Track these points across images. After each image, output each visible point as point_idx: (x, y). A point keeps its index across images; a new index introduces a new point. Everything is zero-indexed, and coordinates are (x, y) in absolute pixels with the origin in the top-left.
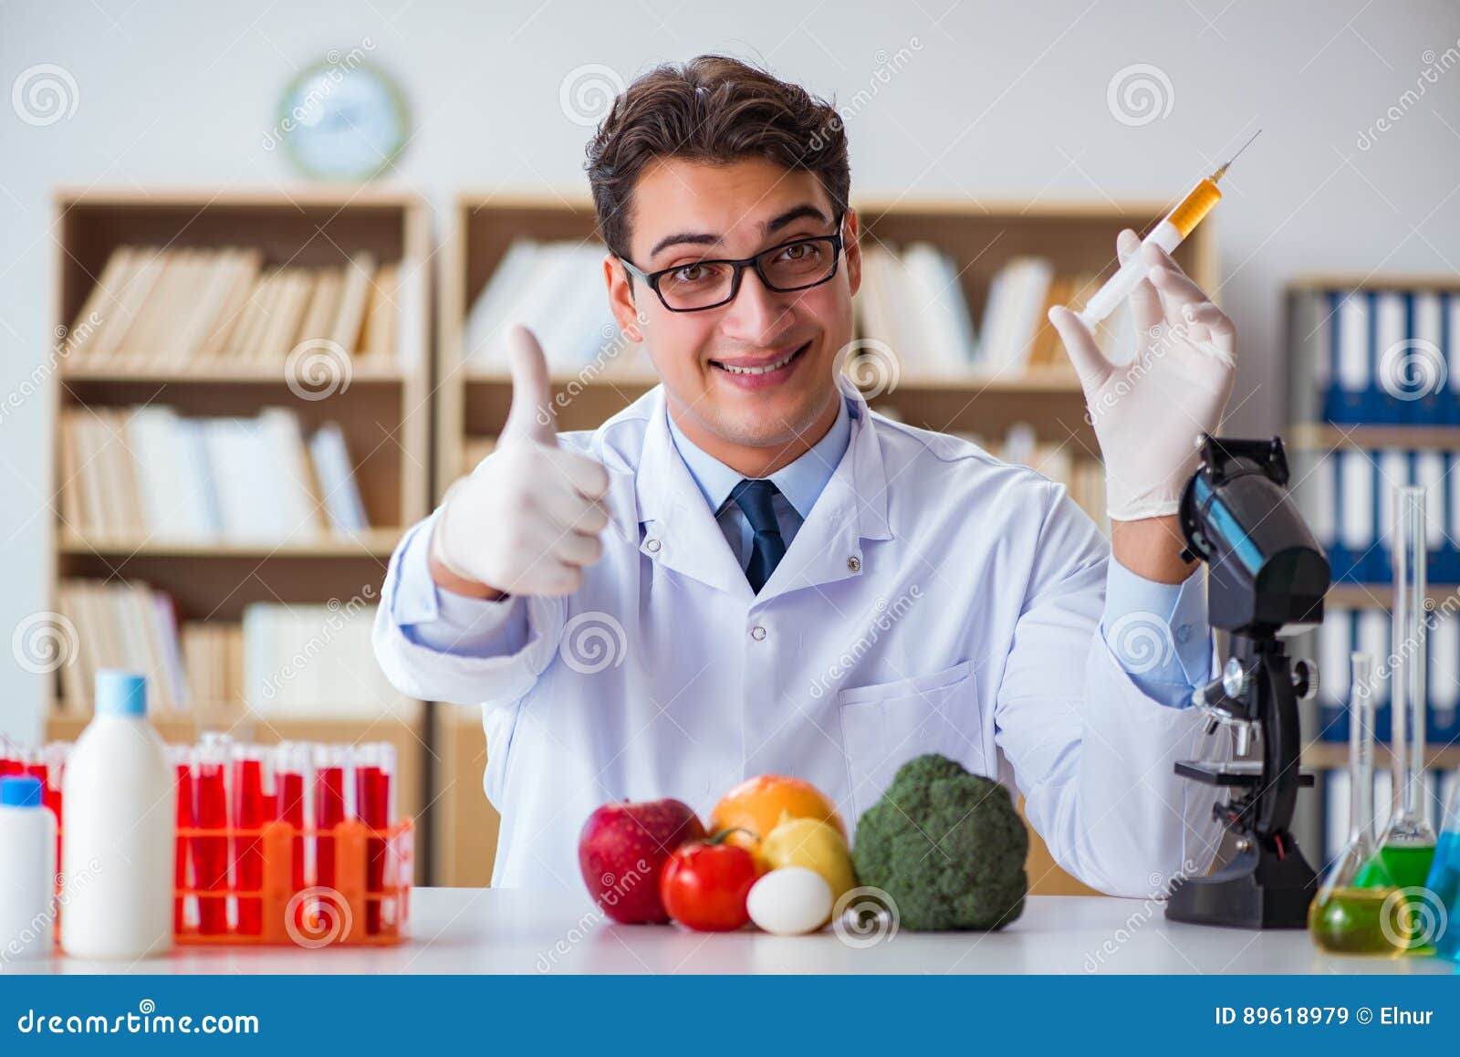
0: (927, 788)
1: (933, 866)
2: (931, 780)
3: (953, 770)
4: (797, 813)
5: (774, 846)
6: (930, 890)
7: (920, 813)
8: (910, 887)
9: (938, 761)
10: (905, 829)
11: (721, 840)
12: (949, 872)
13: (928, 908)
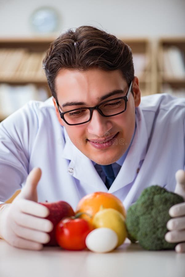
0: (153, 198)
1: (155, 227)
2: (154, 194)
3: (163, 191)
4: (106, 207)
5: (98, 219)
6: (154, 236)
7: (150, 208)
8: (146, 235)
9: (157, 188)
10: (144, 214)
11: (79, 217)
12: (160, 230)
13: (153, 242)
